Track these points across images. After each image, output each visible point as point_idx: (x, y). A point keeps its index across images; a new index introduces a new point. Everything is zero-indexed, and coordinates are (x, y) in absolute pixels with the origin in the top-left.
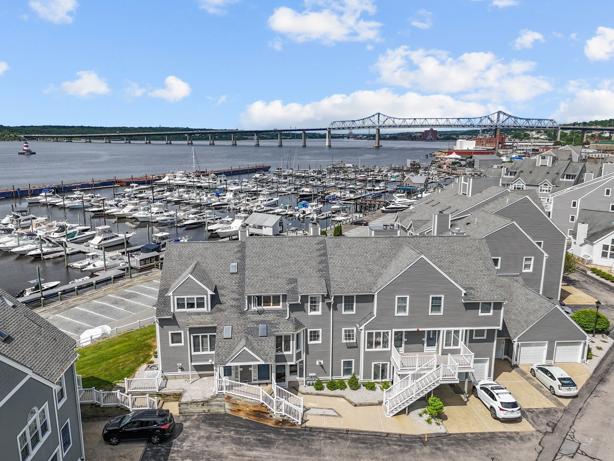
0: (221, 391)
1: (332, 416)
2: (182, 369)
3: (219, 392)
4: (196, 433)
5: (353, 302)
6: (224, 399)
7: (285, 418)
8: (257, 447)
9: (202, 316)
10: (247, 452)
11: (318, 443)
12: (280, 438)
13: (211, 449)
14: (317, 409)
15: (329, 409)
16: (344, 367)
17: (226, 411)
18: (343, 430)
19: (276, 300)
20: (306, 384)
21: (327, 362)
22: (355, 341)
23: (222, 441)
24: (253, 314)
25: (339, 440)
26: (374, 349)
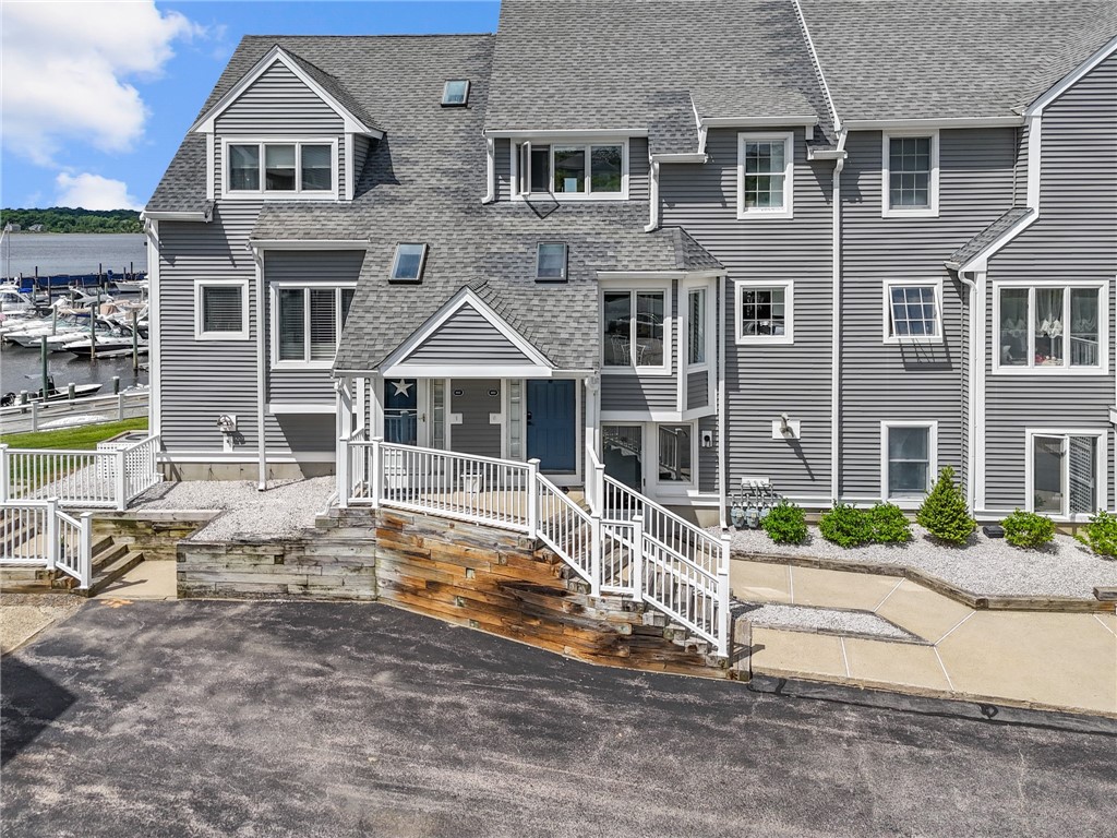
0: (362, 500)
1: (877, 638)
2: (238, 438)
3: (353, 500)
4: (211, 668)
5: (928, 167)
6: (371, 534)
7: (648, 619)
8: (495, 747)
9: (317, 213)
10: (434, 772)
11: (836, 754)
12: (622, 717)
13: (252, 741)
14: (796, 610)
15: (854, 611)
16: (891, 455)
17: (382, 592)
18: (958, 700)
19: (606, 169)
20: (729, 523)
21: (816, 424)
22: (937, 338)
23: (320, 707)
24: (515, 214)
25: (959, 751)
26: (1030, 369)
